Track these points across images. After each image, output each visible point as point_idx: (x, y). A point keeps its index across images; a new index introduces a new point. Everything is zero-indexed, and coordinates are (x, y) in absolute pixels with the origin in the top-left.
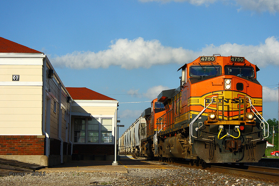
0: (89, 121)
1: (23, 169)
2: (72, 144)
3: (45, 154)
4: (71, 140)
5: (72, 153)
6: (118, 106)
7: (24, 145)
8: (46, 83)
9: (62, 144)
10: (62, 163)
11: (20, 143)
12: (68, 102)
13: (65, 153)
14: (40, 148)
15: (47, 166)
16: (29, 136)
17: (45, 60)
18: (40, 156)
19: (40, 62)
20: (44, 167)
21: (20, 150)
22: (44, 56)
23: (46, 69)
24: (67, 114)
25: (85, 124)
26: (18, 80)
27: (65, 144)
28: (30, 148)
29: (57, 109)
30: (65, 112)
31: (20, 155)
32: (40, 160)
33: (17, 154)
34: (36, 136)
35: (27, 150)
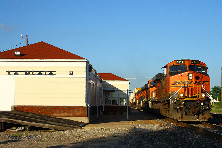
0: (113, 92)
1: (75, 126)
2: (104, 106)
3: (87, 116)
4: (103, 104)
5: (103, 111)
6: (129, 84)
7: (76, 111)
8: (88, 75)
9: (97, 107)
10: (98, 118)
11: (74, 110)
12: (101, 82)
13: (99, 112)
14: (85, 113)
15: (88, 123)
16: (78, 106)
17: (87, 63)
18: (85, 118)
19: (84, 64)
20: (87, 124)
21: (73, 114)
22: (87, 61)
23: (88, 67)
24: (101, 89)
25: (111, 94)
26: (72, 74)
27: (99, 107)
28: (79, 113)
29: (94, 88)
30: (99, 88)
31: (74, 116)
32: (85, 120)
33: (72, 116)
34: (83, 106)
35: (78, 114)
